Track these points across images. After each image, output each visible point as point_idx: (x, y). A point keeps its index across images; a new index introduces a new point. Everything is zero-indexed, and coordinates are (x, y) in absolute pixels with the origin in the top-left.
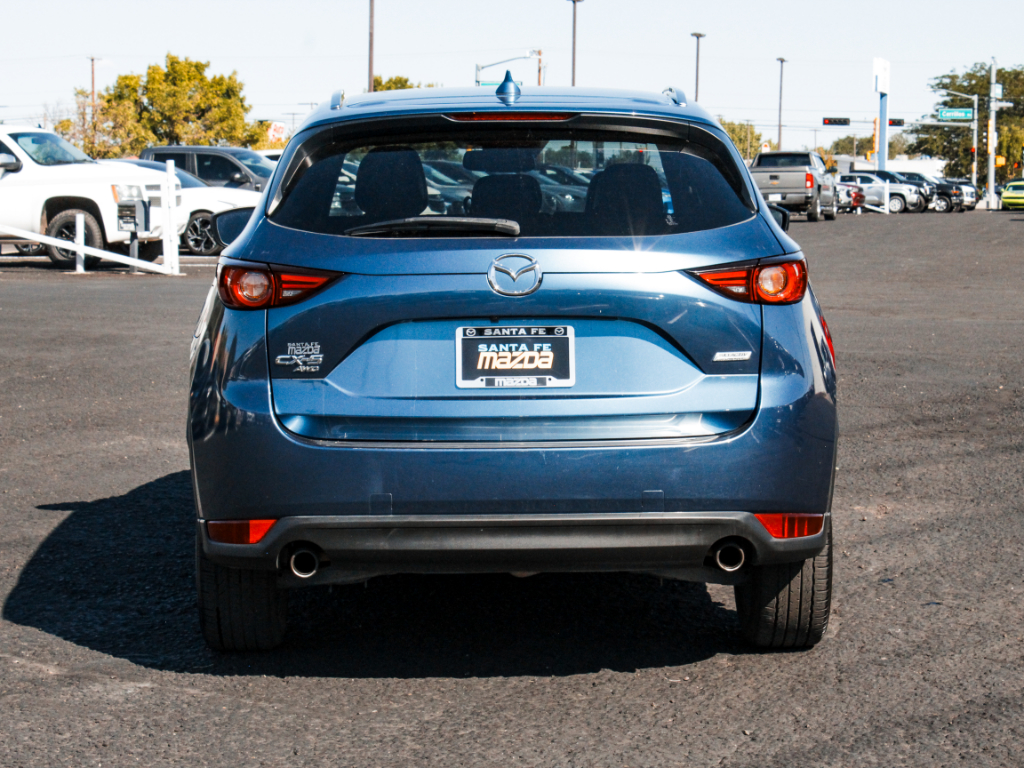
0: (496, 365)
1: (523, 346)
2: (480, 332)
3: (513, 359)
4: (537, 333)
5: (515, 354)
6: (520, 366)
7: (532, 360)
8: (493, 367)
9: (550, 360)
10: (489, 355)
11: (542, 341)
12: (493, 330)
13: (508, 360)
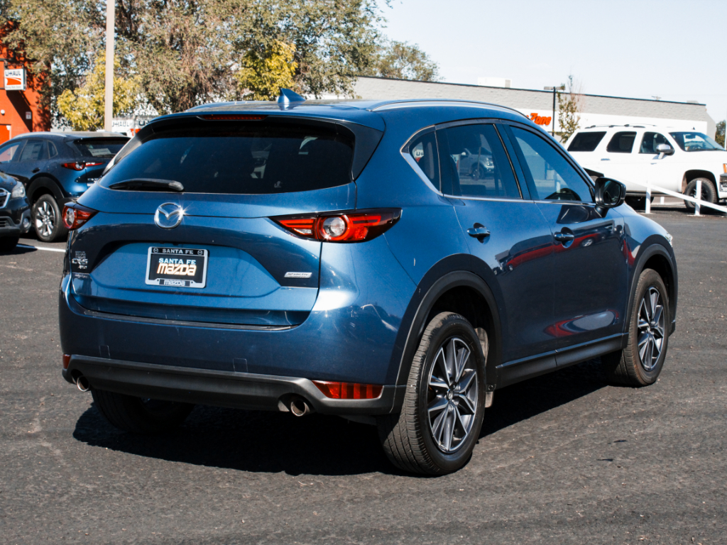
0: (167, 272)
1: (181, 261)
2: (161, 250)
3: (175, 268)
4: (188, 253)
5: (176, 265)
6: (177, 273)
7: (184, 270)
8: (165, 273)
9: (194, 271)
10: (164, 265)
11: (191, 258)
12: (167, 249)
13: (172, 269)
